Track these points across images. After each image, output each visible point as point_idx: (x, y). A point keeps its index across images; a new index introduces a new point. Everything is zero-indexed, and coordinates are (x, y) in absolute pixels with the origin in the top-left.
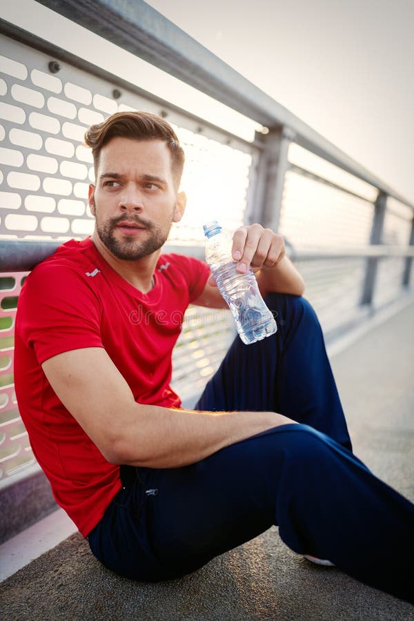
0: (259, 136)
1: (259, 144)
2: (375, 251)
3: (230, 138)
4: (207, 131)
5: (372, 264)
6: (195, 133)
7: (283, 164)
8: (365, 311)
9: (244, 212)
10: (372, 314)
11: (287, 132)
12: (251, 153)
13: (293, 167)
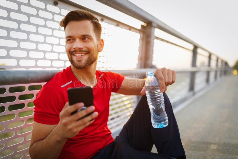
0: (142, 26)
1: (143, 30)
2: (194, 69)
3: (130, 28)
4: (121, 25)
5: (193, 75)
6: (116, 26)
7: (152, 37)
8: (191, 93)
9: (138, 56)
10: (194, 94)
11: (154, 24)
12: (140, 33)
13: (157, 38)
